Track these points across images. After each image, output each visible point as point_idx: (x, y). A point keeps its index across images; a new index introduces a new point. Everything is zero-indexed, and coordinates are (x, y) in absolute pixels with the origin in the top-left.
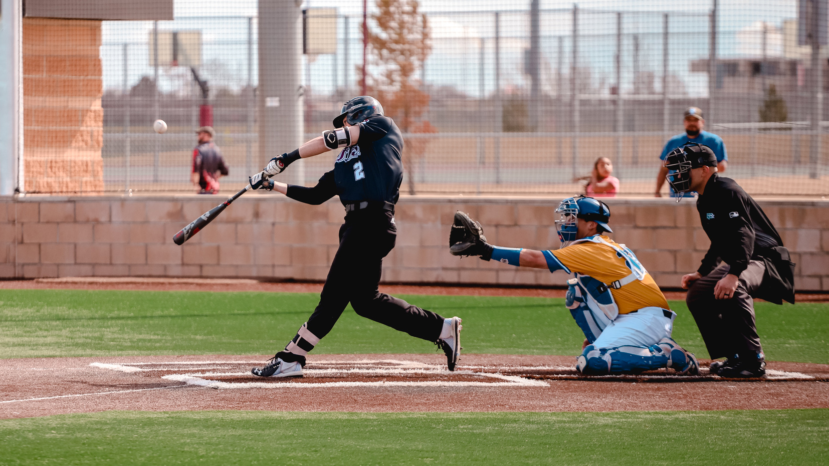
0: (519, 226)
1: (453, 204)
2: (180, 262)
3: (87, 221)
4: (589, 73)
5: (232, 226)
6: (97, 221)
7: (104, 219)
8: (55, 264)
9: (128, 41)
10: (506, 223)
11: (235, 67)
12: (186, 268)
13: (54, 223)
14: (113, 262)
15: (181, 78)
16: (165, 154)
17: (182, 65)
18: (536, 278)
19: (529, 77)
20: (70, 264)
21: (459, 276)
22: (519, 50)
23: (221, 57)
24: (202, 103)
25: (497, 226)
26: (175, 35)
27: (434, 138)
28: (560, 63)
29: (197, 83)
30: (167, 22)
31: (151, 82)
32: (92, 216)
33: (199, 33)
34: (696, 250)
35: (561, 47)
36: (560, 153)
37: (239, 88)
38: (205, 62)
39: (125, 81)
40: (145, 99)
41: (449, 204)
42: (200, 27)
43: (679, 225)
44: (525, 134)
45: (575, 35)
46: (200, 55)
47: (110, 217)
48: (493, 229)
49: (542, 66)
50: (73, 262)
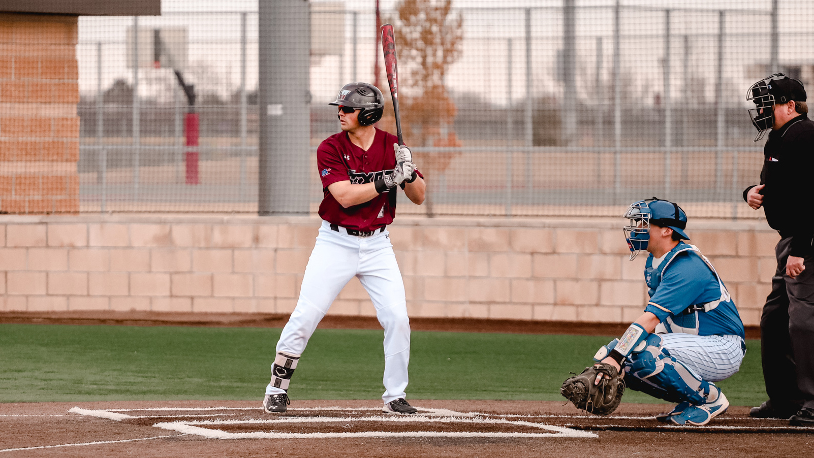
0: (559, 254)
1: (482, 228)
2: (168, 293)
3: (61, 246)
4: (630, 80)
5: (229, 252)
6: (73, 247)
7: (80, 243)
8: (23, 295)
9: (102, 39)
10: (543, 250)
11: (224, 70)
12: (175, 300)
13: (22, 247)
14: (91, 293)
15: (163, 83)
16: (147, 169)
17: (165, 67)
18: (578, 315)
19: (562, 84)
20: (41, 296)
21: (489, 310)
22: (551, 53)
23: (210, 58)
24: (186, 110)
25: (532, 254)
26: (157, 33)
27: (460, 153)
28: (598, 67)
29: (181, 87)
30: (153, 17)
31: (127, 87)
32: (66, 241)
33: (184, 30)
34: (760, 282)
35: (599, 50)
36: (599, 170)
37: (229, 94)
38: (190, 64)
39: (99, 85)
40: (120, 106)
41: (478, 229)
42: (186, 23)
43: (741, 254)
44: (558, 148)
45: (617, 36)
46: (185, 55)
47: (88, 241)
48: (528, 257)
49: (578, 72)
50: (44, 293)
